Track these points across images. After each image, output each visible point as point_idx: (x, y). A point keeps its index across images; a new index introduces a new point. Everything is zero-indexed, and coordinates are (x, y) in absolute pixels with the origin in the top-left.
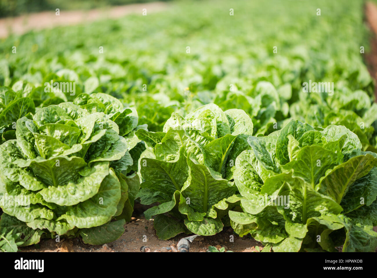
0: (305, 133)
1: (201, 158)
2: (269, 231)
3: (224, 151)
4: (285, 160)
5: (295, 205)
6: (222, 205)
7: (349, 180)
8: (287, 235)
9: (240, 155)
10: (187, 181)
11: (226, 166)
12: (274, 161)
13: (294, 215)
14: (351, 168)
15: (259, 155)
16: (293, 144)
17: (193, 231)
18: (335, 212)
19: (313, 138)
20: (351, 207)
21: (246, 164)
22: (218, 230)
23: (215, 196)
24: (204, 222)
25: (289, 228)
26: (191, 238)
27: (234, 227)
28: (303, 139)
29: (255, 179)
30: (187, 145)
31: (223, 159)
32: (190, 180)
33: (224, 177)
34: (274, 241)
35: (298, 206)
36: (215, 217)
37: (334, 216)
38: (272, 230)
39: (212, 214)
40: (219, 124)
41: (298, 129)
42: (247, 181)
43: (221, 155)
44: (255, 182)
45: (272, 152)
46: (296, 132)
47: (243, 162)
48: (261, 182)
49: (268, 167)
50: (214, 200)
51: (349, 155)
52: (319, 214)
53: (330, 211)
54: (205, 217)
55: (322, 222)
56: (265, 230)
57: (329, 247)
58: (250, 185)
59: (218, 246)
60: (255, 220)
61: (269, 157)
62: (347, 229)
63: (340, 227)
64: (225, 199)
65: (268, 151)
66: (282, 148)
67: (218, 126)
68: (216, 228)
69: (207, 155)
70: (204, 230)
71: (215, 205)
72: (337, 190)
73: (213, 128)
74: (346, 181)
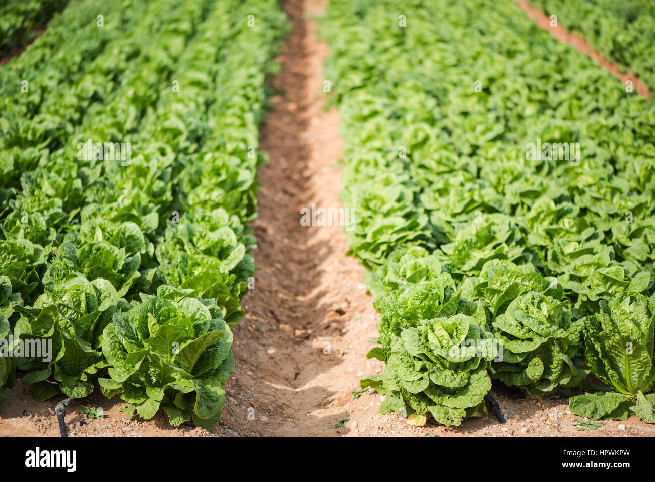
0: (162, 309)
1: (72, 330)
2: (133, 394)
3: (92, 322)
4: (146, 336)
5: (155, 371)
6: (92, 370)
7: (199, 350)
8: (148, 398)
9: (107, 327)
10: (62, 352)
11: (95, 334)
12: (136, 333)
13: (154, 379)
14: (201, 341)
15: (122, 331)
16: (152, 320)
17: (68, 394)
18: (188, 378)
19: (169, 313)
20: (202, 370)
21: (112, 335)
22: (89, 391)
23: (85, 361)
24: (76, 386)
25: (150, 392)
26: (66, 401)
27: (104, 392)
28: (161, 314)
29: (120, 349)
30: (60, 319)
31: (92, 329)
32: (64, 351)
33: (93, 348)
34: (137, 402)
35: (157, 372)
36: (86, 380)
37: (187, 381)
38: (136, 393)
39: (84, 378)
40: (87, 295)
41: (157, 305)
42: (114, 351)
43: (90, 326)
44: (120, 352)
45: (134, 326)
46: (155, 307)
47: (109, 334)
48: (126, 351)
49: (130, 341)
50: (84, 364)
51: (201, 325)
52: (175, 380)
53: (183, 377)
54: (77, 381)
55: (176, 388)
56: (129, 393)
57: (183, 406)
58: (116, 354)
59: (89, 405)
60: (121, 386)
61: (132, 330)
62: (197, 392)
63: (191, 390)
64: (94, 365)
65: (131, 324)
66: (143, 323)
67: (87, 298)
68: (87, 390)
69: (77, 327)
70: (77, 393)
71: (85, 370)
72: (190, 358)
73: (82, 302)
74: (198, 351)
